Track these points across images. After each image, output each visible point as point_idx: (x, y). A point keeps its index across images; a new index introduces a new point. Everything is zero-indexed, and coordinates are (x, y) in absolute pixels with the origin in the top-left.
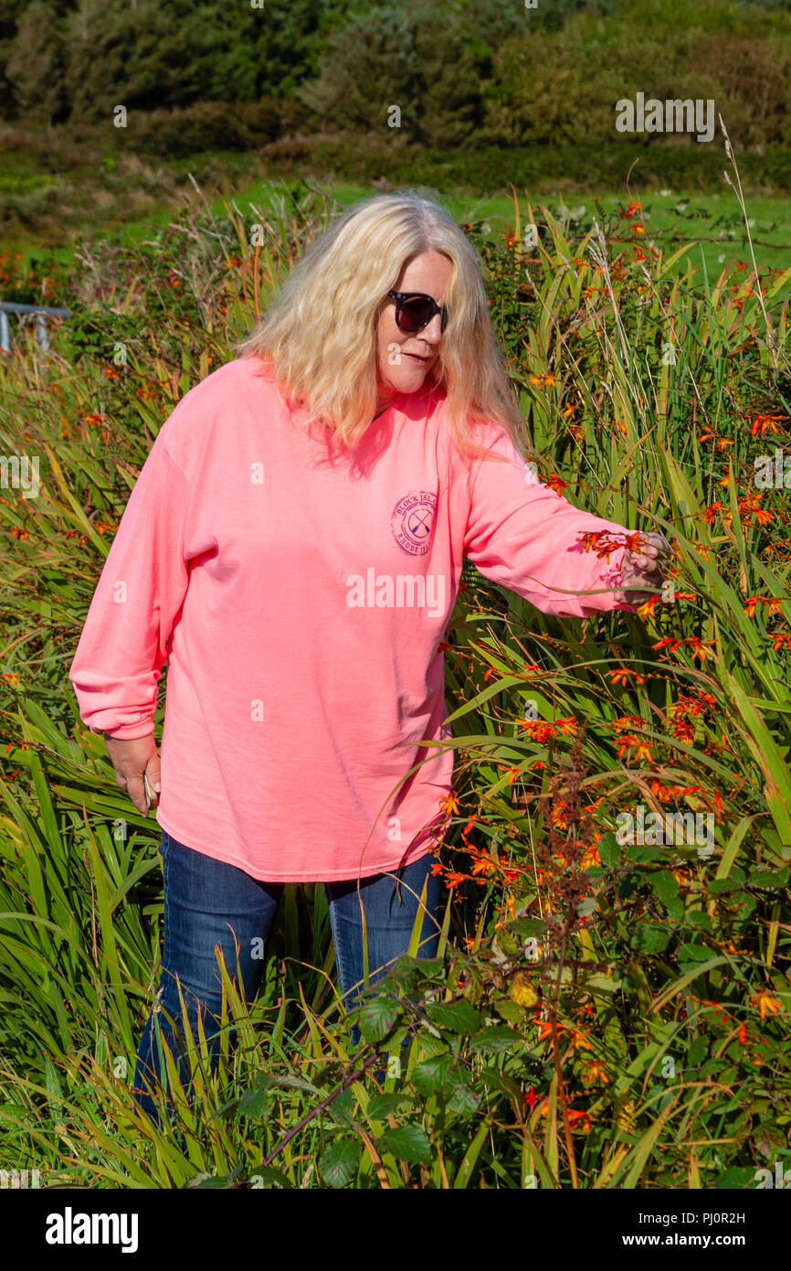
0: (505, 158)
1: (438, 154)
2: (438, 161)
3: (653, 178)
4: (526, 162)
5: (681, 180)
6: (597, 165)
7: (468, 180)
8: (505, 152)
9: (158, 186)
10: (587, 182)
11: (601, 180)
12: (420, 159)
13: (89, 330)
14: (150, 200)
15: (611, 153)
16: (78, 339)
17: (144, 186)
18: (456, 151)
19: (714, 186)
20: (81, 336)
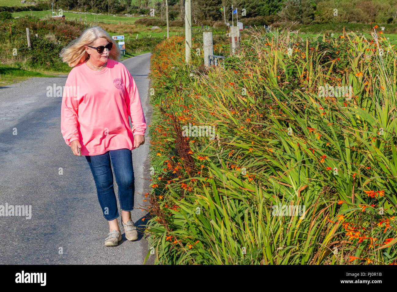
0: (319, 26)
1: (305, 26)
2: (305, 27)
3: (349, 29)
4: (323, 27)
5: (354, 30)
6: (337, 27)
7: (311, 31)
8: (319, 25)
9: (249, 33)
10: (335, 31)
11: (338, 30)
12: (302, 26)
13: (230, 62)
14: (248, 35)
15: (340, 25)
16: (226, 64)
17: (247, 33)
18: (309, 25)
19: (361, 31)
20: (227, 63)
